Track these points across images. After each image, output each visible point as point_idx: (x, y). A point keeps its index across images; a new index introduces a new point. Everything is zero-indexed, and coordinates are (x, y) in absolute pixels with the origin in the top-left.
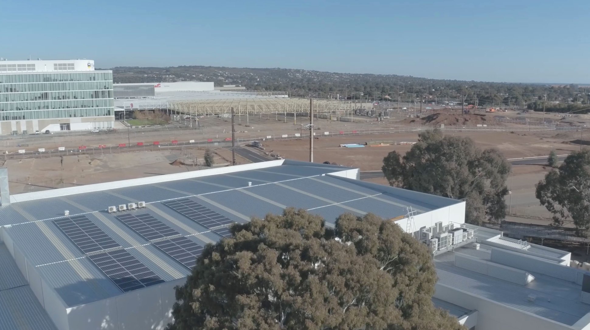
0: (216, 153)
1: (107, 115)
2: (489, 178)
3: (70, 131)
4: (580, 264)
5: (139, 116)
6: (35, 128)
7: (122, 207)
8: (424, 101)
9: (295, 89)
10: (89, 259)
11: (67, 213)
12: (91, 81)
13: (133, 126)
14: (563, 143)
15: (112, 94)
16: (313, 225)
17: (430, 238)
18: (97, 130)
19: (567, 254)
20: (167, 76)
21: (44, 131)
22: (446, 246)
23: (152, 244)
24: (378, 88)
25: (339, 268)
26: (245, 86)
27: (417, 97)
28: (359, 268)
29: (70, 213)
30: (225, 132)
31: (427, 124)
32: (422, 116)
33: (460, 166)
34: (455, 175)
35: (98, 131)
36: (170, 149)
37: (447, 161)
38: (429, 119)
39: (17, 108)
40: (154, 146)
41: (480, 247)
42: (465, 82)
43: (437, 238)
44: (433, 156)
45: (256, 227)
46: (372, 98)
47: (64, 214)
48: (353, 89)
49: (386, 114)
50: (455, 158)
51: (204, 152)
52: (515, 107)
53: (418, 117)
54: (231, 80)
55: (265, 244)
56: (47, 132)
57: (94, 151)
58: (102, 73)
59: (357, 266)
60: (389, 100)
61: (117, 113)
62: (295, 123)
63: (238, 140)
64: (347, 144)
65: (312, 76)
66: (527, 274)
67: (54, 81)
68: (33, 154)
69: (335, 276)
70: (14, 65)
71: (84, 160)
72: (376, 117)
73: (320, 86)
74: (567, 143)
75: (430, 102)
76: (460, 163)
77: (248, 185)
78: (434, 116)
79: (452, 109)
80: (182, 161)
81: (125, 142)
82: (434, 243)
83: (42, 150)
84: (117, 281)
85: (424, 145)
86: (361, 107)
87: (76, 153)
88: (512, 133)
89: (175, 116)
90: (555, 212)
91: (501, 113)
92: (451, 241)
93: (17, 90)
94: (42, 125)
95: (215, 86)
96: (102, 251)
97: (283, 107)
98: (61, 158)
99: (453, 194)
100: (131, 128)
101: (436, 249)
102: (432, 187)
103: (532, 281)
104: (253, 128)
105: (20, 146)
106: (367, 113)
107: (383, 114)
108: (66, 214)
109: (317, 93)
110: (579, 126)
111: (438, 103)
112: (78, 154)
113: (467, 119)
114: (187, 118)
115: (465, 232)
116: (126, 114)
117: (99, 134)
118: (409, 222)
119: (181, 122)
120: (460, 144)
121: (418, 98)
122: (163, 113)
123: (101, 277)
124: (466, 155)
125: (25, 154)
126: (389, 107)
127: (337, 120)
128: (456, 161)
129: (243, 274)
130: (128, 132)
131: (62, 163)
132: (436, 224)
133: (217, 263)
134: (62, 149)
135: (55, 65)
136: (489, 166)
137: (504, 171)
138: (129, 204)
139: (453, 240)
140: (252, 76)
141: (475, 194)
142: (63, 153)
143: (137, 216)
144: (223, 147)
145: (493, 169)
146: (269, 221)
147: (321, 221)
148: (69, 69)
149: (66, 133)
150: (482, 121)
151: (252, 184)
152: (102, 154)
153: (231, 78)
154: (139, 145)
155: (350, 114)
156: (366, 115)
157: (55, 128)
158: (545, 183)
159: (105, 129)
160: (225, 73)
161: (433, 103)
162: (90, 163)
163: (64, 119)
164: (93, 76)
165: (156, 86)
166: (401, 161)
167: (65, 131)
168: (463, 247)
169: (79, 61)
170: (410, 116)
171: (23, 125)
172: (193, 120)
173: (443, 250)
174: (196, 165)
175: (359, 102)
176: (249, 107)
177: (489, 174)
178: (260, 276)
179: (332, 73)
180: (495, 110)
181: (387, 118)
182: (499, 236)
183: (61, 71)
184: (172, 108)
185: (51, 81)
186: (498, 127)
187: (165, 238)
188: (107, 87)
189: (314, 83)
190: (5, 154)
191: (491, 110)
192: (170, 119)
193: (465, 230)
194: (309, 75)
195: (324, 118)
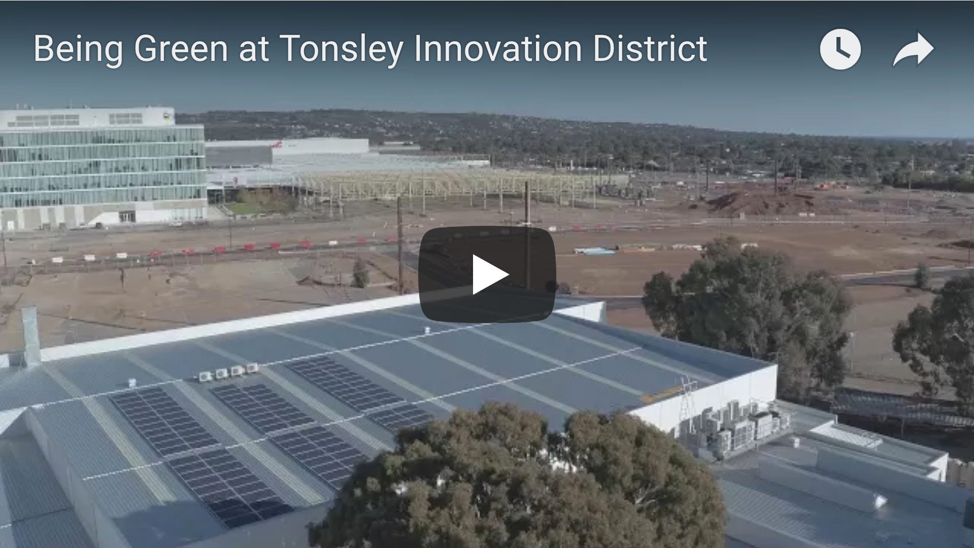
0: (372, 265)
1: (195, 197)
2: (817, 320)
3: (134, 224)
4: (964, 464)
5: (247, 197)
6: (79, 219)
7: (221, 374)
8: (712, 170)
9: (501, 148)
10: (170, 465)
11: (132, 382)
12: (168, 143)
13: (237, 214)
14: (940, 246)
15: (203, 163)
16: (528, 432)
17: (719, 429)
18: (179, 222)
19: (941, 455)
20: (293, 126)
21: (93, 223)
22: (743, 443)
23: (270, 440)
24: (636, 146)
25: (569, 518)
26: (420, 143)
27: (702, 162)
28: (602, 517)
29: (137, 385)
30: (386, 226)
31: (717, 212)
32: (709, 197)
33: (770, 301)
34: (761, 316)
35: (180, 224)
36: (298, 256)
37: (749, 290)
38: (722, 203)
39: (49, 186)
40: (271, 251)
41: (801, 443)
42: (781, 136)
43: (730, 429)
44: (726, 283)
45: (436, 435)
46: (627, 164)
47: (127, 385)
48: (596, 149)
49: (649, 194)
50: (761, 285)
51: (353, 262)
52: (863, 180)
53: (702, 199)
54: (396, 134)
55: (452, 468)
56: (99, 225)
57: (174, 260)
58: (187, 129)
59: (598, 516)
60: (656, 169)
61: (211, 193)
62: (502, 211)
63: (408, 240)
64: (586, 248)
65: (530, 125)
66: (875, 495)
67: (109, 141)
68: (77, 265)
69: (563, 533)
70: (45, 117)
71: (159, 275)
72: (633, 199)
73: (543, 144)
74: (946, 246)
75: (722, 171)
76: (770, 295)
77: (423, 332)
78: (728, 199)
79: (760, 185)
80: (317, 279)
81: (224, 243)
82: (726, 438)
83: (90, 258)
84: (214, 507)
85: (710, 264)
86: (609, 182)
87: (145, 262)
88: (856, 227)
89: (305, 199)
90: (925, 375)
91: (839, 192)
92: (753, 435)
93: (50, 158)
94: (89, 214)
95: (371, 144)
96: (190, 452)
97: (481, 184)
98: (120, 273)
99: (758, 344)
100: (235, 218)
101: (729, 448)
102: (724, 334)
103: (883, 506)
104: (432, 219)
105: (56, 251)
106: (620, 192)
107: (645, 194)
108: (130, 385)
109: (538, 156)
110: (967, 215)
111: (737, 173)
112: (149, 266)
113: (784, 203)
114: (326, 201)
115: (776, 418)
116: (227, 194)
117: (182, 230)
118: (685, 401)
119: (314, 208)
120: (770, 264)
121: (702, 165)
122: (286, 193)
123: (188, 497)
124: (780, 282)
125: (63, 264)
126: (656, 182)
127: (570, 205)
128: (763, 290)
129: (416, 525)
130: (230, 226)
131: (122, 280)
132: (729, 405)
133: (375, 496)
134: (123, 256)
135: (111, 116)
136: (816, 300)
137: (840, 307)
138: (232, 369)
139: (756, 432)
140: (431, 125)
141: (793, 346)
142: (123, 264)
143: (246, 389)
144: (383, 254)
145: (824, 305)
146: (458, 426)
147: (541, 422)
148: (134, 122)
149: (128, 227)
150: (808, 208)
151: (431, 331)
152: (188, 264)
153: (397, 129)
154: (248, 249)
155: (591, 193)
156: (617, 195)
157: (110, 219)
158: (908, 326)
159: (193, 220)
160: (387, 122)
161: (728, 174)
162: (168, 281)
163: (126, 205)
164: (173, 133)
165: (274, 146)
166: (674, 288)
167: (128, 223)
168: (773, 444)
169: (150, 109)
170: (689, 197)
171: (60, 214)
172: (335, 205)
173: (740, 448)
174: (340, 285)
175: (605, 173)
176: (426, 185)
177: (816, 313)
178: (444, 529)
179: (563, 122)
180: (829, 186)
181: (652, 201)
182: (832, 422)
183: (121, 125)
184: (300, 184)
185: (104, 143)
186: (832, 217)
187: (290, 430)
188: (195, 151)
189: (533, 139)
190: (31, 265)
191: (822, 186)
192: (298, 204)
193: (775, 415)
194: (524, 125)
195: (547, 202)
